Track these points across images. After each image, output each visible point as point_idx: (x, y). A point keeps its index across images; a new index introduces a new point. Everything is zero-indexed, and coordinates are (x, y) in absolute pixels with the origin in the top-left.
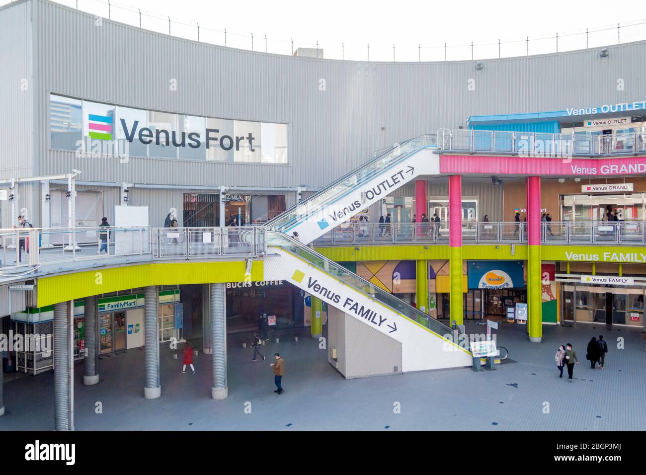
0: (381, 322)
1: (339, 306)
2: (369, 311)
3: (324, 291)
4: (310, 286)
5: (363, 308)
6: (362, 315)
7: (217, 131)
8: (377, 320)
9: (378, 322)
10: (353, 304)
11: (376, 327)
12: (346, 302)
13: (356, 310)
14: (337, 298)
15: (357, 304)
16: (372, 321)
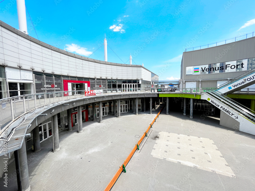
0: (232, 115)
1: (219, 108)
2: (228, 111)
3: (215, 104)
4: (211, 102)
5: (226, 110)
6: (226, 112)
7: (230, 65)
8: (231, 114)
9: (231, 115)
10: (223, 108)
11: (230, 116)
12: (221, 107)
13: (224, 110)
14: (219, 106)
15: (224, 108)
16: (229, 114)
